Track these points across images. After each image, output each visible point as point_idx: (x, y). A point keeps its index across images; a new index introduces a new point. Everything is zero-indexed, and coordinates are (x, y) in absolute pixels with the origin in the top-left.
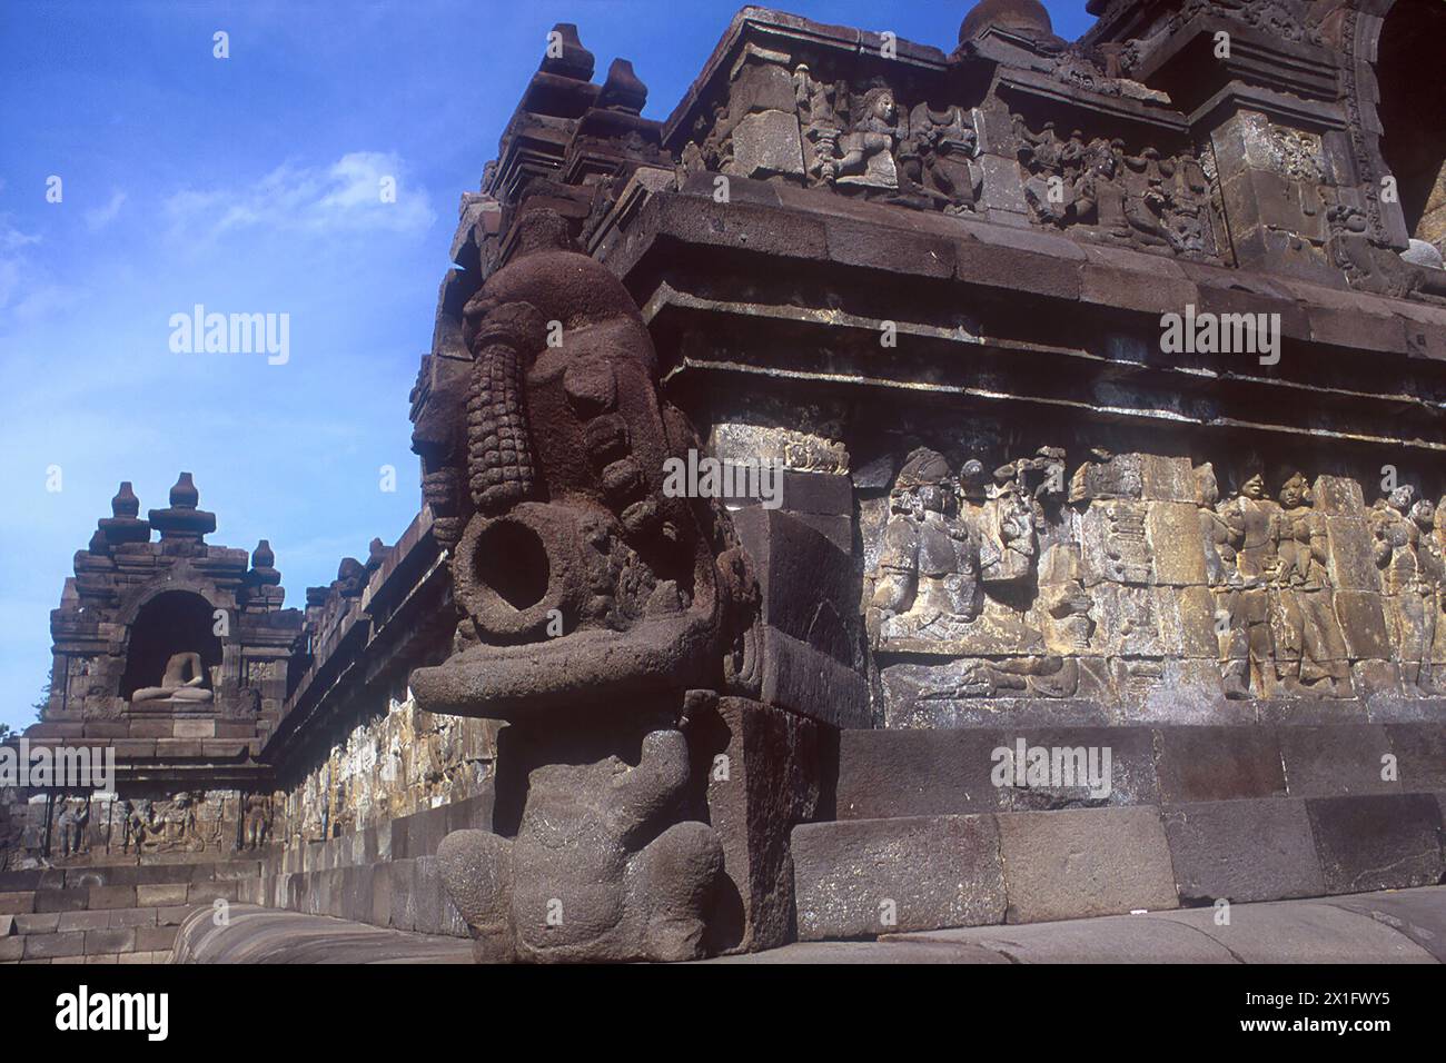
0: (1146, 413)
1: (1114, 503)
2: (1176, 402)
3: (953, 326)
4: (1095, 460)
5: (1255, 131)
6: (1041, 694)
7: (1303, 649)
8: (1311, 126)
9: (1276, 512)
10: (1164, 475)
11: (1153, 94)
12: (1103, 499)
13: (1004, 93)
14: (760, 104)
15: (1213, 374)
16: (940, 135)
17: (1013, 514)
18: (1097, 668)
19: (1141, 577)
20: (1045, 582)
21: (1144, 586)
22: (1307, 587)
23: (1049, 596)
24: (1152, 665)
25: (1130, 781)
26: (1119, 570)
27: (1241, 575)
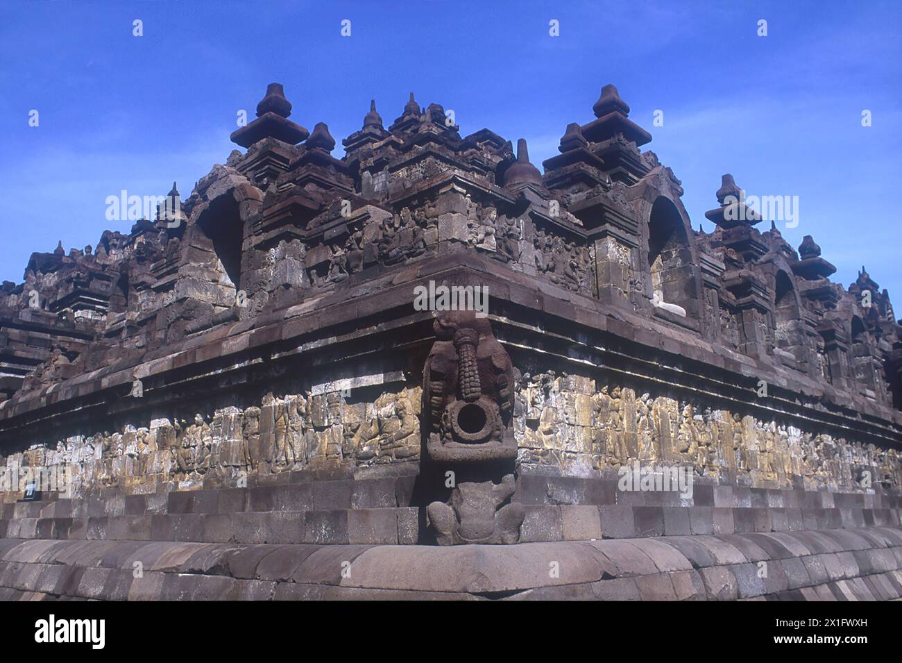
0: (582, 361)
1: (567, 393)
2: (590, 357)
3: (536, 326)
4: (563, 376)
5: (612, 245)
6: (543, 463)
7: (614, 453)
8: (629, 245)
9: (611, 401)
10: (581, 383)
11: (577, 221)
12: (564, 391)
13: (531, 214)
14: (455, 210)
15: (604, 350)
16: (510, 230)
17: (538, 395)
18: (558, 455)
19: (572, 422)
20: (542, 421)
21: (573, 425)
22: (617, 429)
23: (544, 426)
24: (574, 455)
25: (578, 497)
26: (567, 419)
27: (599, 424)
